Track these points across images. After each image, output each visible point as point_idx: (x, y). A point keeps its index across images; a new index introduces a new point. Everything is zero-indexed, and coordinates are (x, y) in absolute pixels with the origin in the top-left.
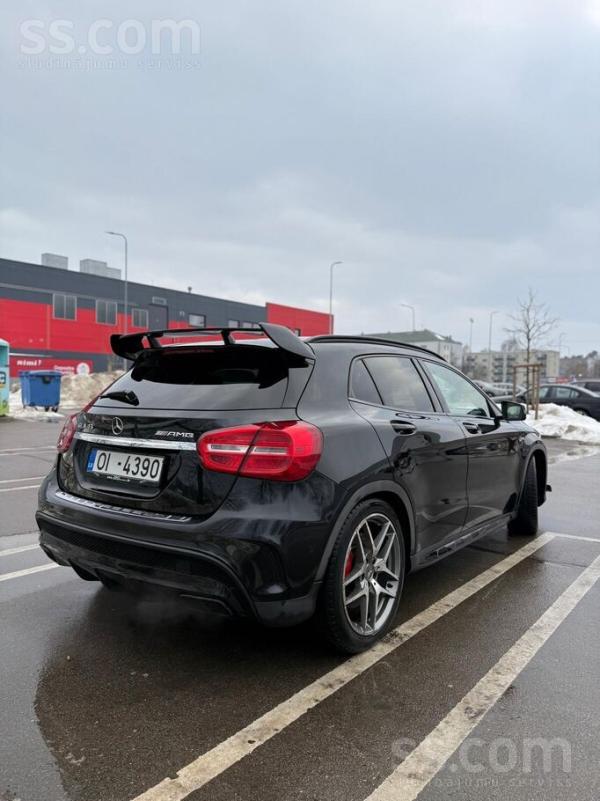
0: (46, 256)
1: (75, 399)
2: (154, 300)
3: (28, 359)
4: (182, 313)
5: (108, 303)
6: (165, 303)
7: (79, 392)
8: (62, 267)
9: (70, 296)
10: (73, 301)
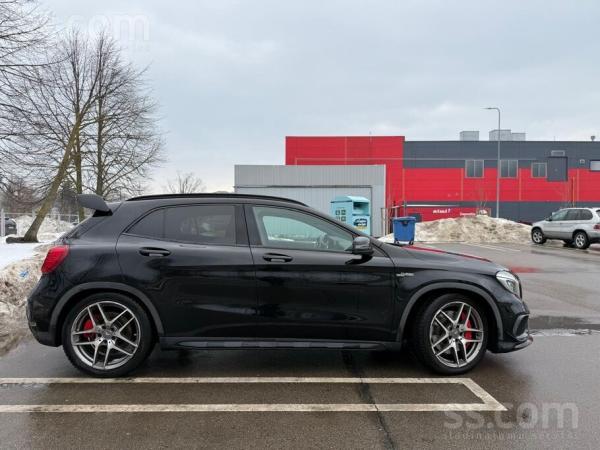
0: (463, 133)
1: (439, 236)
2: (553, 153)
3: (444, 208)
4: (582, 161)
5: (510, 162)
6: (564, 155)
7: (443, 232)
8: (474, 140)
9: (479, 160)
10: (481, 163)
